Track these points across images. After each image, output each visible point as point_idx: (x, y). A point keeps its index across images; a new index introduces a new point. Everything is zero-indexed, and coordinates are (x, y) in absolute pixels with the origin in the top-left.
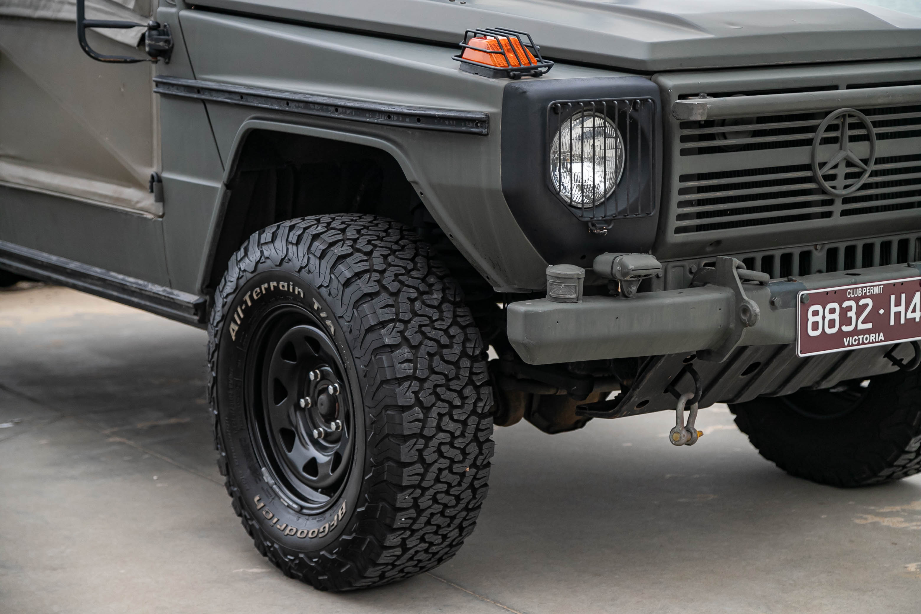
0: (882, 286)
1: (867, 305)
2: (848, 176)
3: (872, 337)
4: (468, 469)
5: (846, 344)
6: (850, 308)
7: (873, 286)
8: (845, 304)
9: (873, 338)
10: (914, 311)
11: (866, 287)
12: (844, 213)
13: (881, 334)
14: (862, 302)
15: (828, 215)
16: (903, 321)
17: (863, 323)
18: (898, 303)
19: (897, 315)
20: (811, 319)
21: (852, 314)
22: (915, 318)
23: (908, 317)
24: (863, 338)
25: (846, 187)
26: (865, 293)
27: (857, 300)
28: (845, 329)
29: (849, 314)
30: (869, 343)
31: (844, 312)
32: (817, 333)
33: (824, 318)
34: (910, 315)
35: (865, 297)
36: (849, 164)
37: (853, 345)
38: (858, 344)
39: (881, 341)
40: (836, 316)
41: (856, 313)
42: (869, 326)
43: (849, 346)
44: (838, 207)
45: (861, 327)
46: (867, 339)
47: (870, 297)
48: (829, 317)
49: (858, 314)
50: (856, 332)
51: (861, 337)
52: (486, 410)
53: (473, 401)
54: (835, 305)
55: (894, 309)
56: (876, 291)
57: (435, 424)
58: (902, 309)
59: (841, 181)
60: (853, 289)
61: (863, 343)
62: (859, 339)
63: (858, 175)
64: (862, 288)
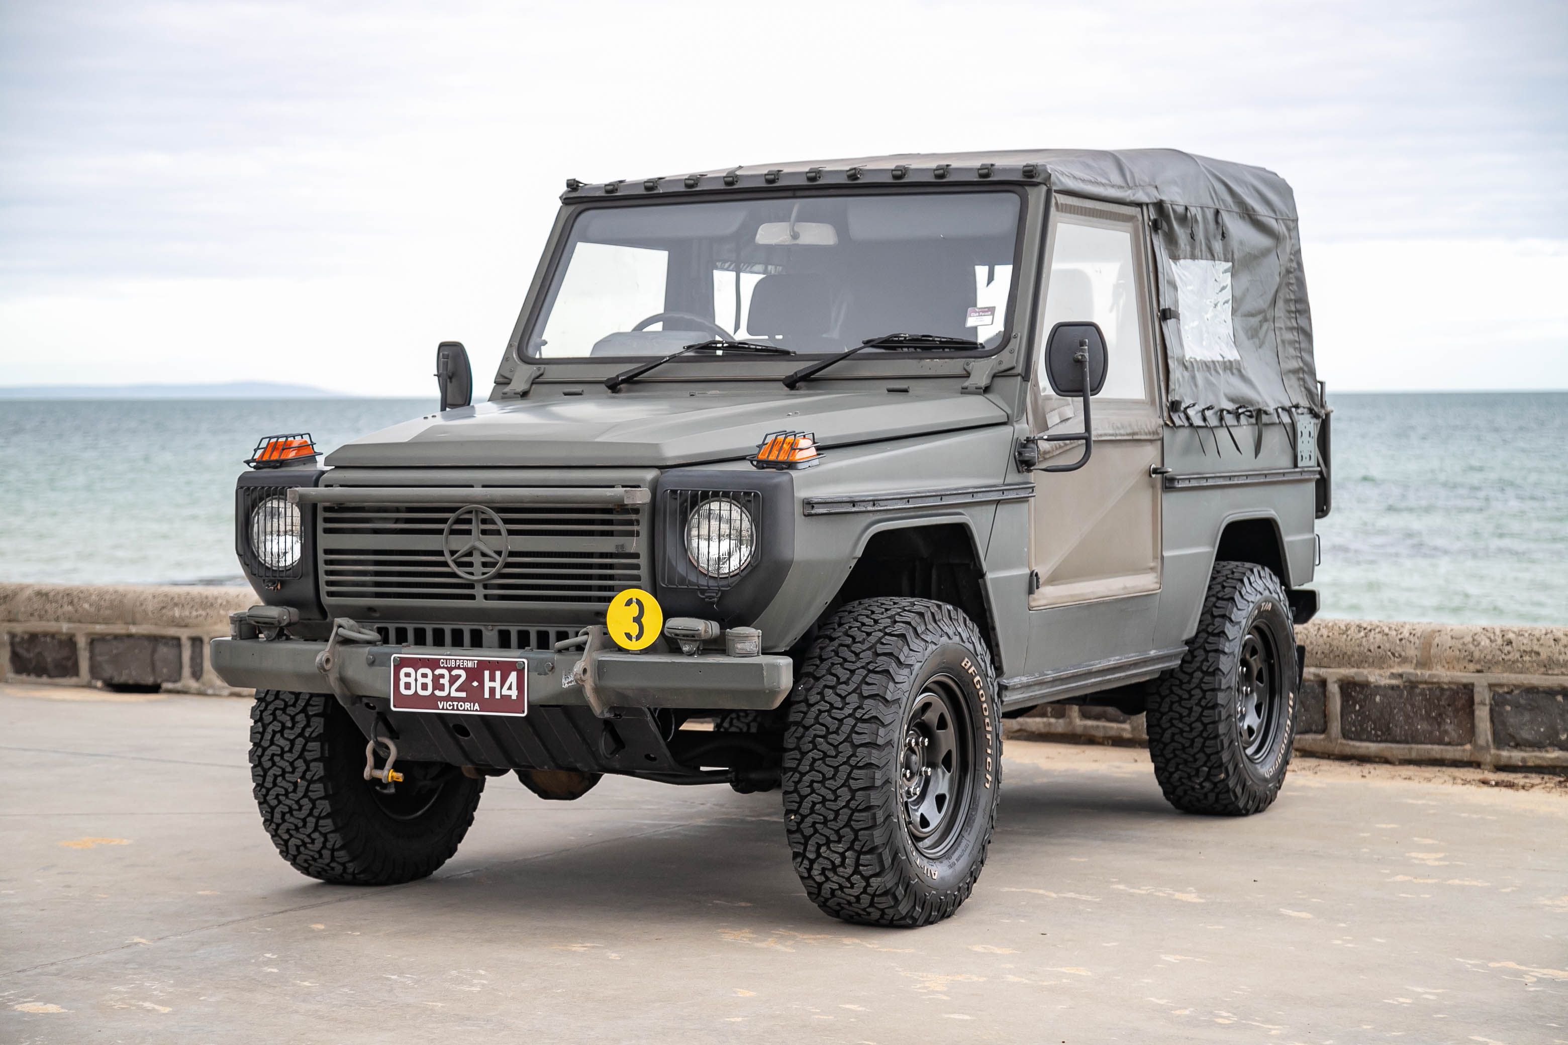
0: (476, 662)
1: (459, 676)
2: (485, 565)
3: (467, 705)
4: (299, 780)
5: (441, 707)
6: (442, 676)
7: (467, 660)
8: (438, 672)
9: (469, 707)
10: (510, 688)
11: (460, 660)
12: (486, 597)
13: (477, 704)
14: (454, 672)
15: (472, 597)
16: (498, 696)
17: (457, 690)
18: (492, 679)
19: (493, 690)
20: (403, 680)
21: (445, 681)
22: (511, 696)
23: (503, 694)
24: (457, 705)
25: (484, 574)
26: (459, 665)
27: (450, 669)
28: (438, 693)
29: (442, 681)
30: (464, 710)
31: (436, 679)
32: (410, 692)
33: (416, 680)
34: (505, 692)
35: (459, 668)
36: (484, 555)
37: (447, 709)
38: (453, 709)
39: (476, 710)
40: (429, 681)
41: (449, 681)
42: (463, 695)
43: (443, 709)
44: (479, 591)
45: (454, 694)
46: (461, 706)
47: (465, 669)
48: (421, 680)
49: (452, 682)
50: (448, 698)
51: (455, 703)
52: (314, 735)
53: (302, 726)
54: (427, 671)
55: (488, 684)
56: (470, 665)
57: (269, 738)
58: (497, 684)
59: (478, 569)
60: (446, 659)
61: (458, 709)
62: (453, 705)
63: (493, 565)
64: (456, 660)
